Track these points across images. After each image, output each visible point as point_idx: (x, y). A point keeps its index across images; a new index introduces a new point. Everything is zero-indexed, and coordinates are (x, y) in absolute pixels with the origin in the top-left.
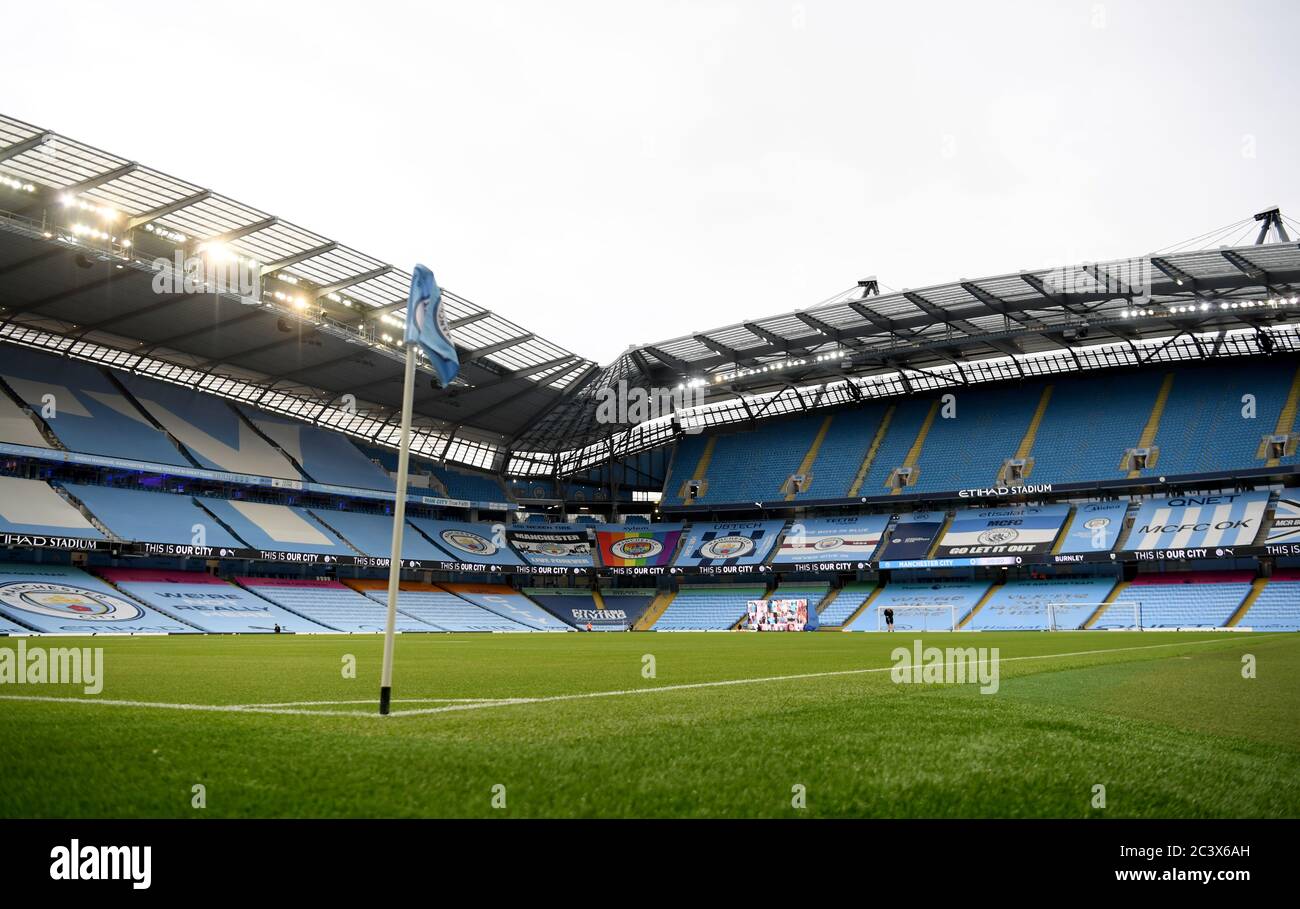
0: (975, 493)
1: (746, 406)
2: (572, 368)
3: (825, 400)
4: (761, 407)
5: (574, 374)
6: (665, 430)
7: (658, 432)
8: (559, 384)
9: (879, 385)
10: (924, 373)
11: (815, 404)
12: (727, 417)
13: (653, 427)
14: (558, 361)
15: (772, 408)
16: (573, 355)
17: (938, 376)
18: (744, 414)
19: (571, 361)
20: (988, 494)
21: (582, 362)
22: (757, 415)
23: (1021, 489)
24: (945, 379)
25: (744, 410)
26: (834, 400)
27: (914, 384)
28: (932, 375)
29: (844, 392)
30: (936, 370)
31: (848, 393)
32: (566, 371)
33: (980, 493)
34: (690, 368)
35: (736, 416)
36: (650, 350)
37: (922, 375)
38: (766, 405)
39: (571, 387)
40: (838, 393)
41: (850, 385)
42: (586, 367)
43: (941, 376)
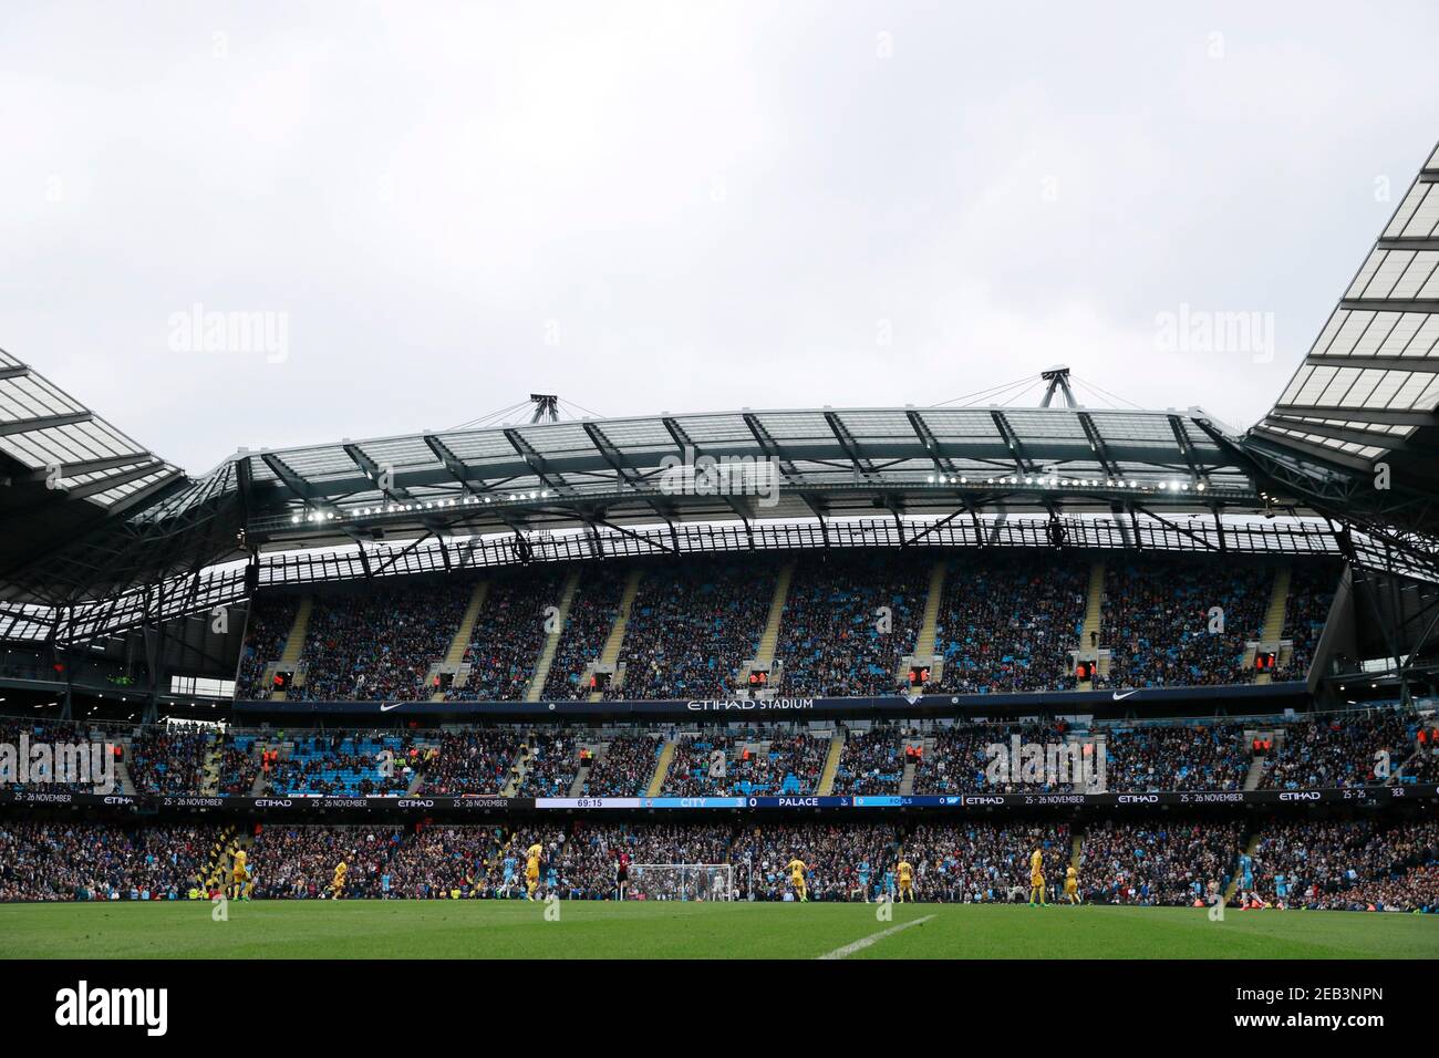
0: (710, 705)
1: (363, 557)
2: (139, 474)
3: (478, 558)
4: (385, 560)
5: (139, 484)
6: (233, 584)
7: (221, 587)
8: (104, 499)
9: (560, 544)
10: (623, 531)
11: (462, 563)
12: (332, 570)
13: (217, 577)
14: (118, 460)
15: (400, 564)
16: (148, 454)
17: (642, 538)
18: (358, 569)
19: (142, 462)
20: (728, 708)
21: (160, 465)
22: (378, 572)
23: (773, 703)
24: (651, 543)
25: (359, 562)
26: (492, 559)
27: (607, 547)
28: (634, 535)
29: (508, 549)
30: (641, 529)
31: (514, 551)
32: (127, 478)
33: (716, 706)
34: (310, 493)
35: (345, 569)
36: (269, 459)
37: (619, 534)
38: (394, 558)
39: (130, 503)
40: (500, 549)
41: (520, 540)
42: (162, 474)
43: (647, 538)
